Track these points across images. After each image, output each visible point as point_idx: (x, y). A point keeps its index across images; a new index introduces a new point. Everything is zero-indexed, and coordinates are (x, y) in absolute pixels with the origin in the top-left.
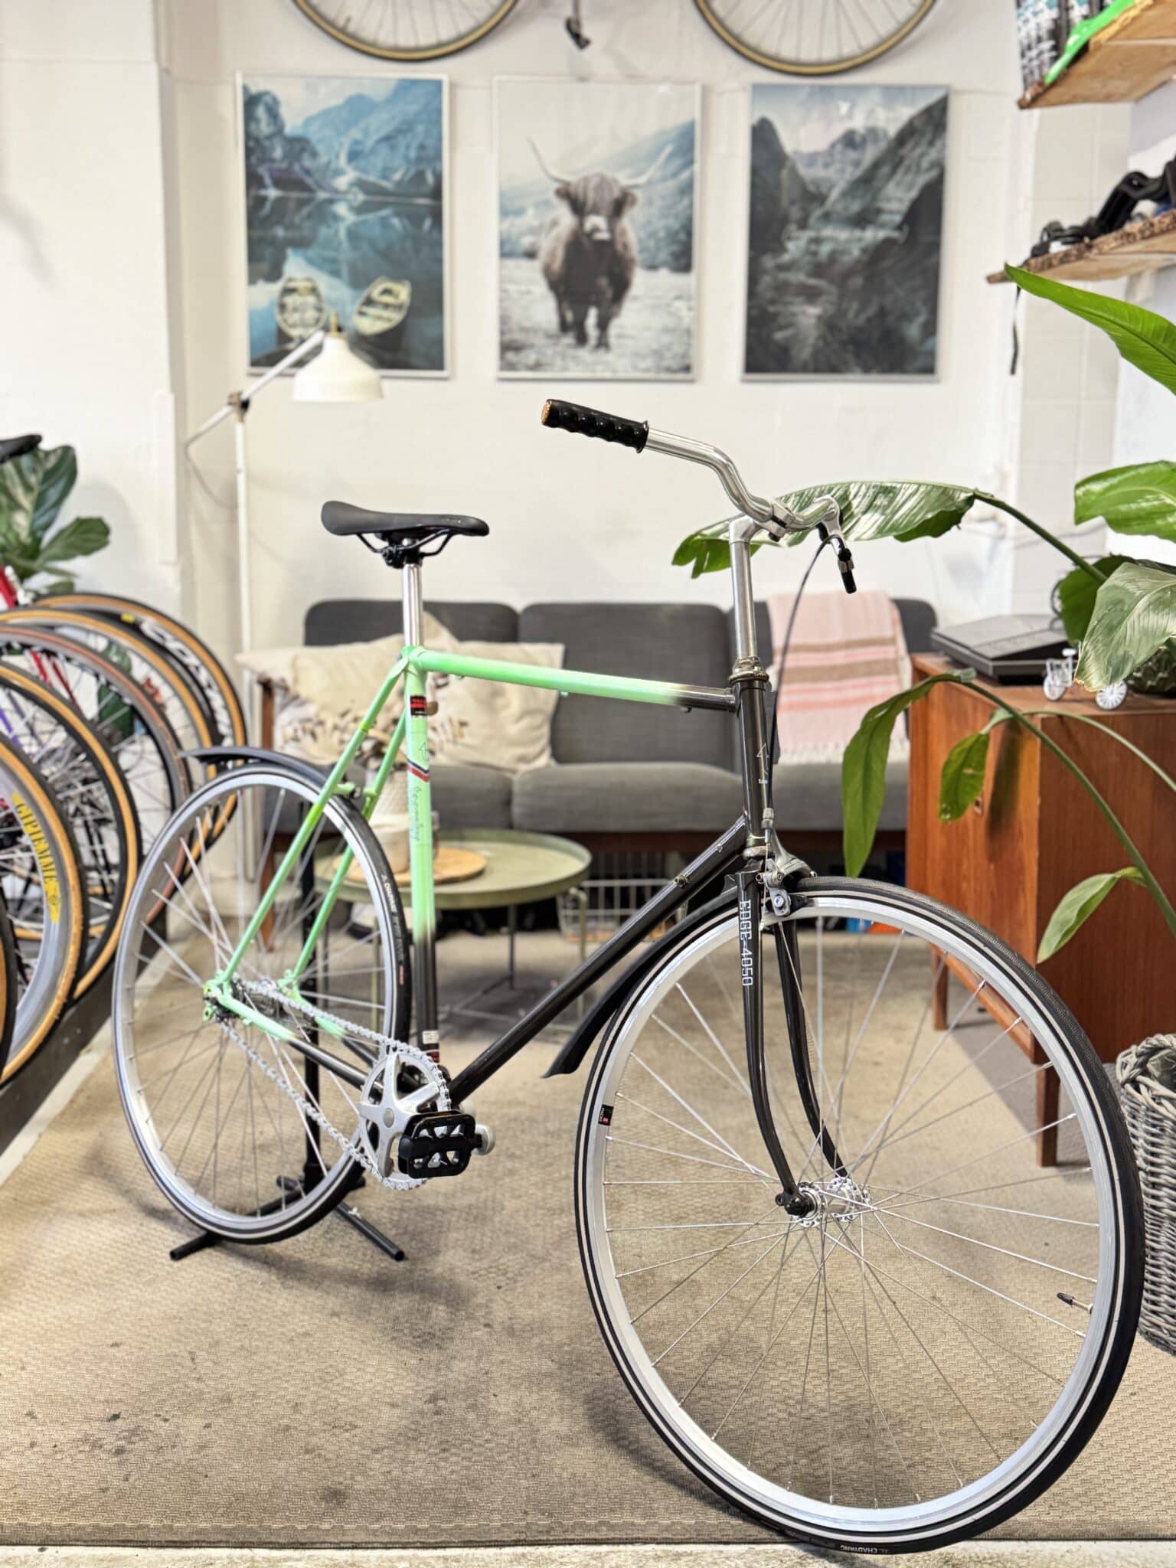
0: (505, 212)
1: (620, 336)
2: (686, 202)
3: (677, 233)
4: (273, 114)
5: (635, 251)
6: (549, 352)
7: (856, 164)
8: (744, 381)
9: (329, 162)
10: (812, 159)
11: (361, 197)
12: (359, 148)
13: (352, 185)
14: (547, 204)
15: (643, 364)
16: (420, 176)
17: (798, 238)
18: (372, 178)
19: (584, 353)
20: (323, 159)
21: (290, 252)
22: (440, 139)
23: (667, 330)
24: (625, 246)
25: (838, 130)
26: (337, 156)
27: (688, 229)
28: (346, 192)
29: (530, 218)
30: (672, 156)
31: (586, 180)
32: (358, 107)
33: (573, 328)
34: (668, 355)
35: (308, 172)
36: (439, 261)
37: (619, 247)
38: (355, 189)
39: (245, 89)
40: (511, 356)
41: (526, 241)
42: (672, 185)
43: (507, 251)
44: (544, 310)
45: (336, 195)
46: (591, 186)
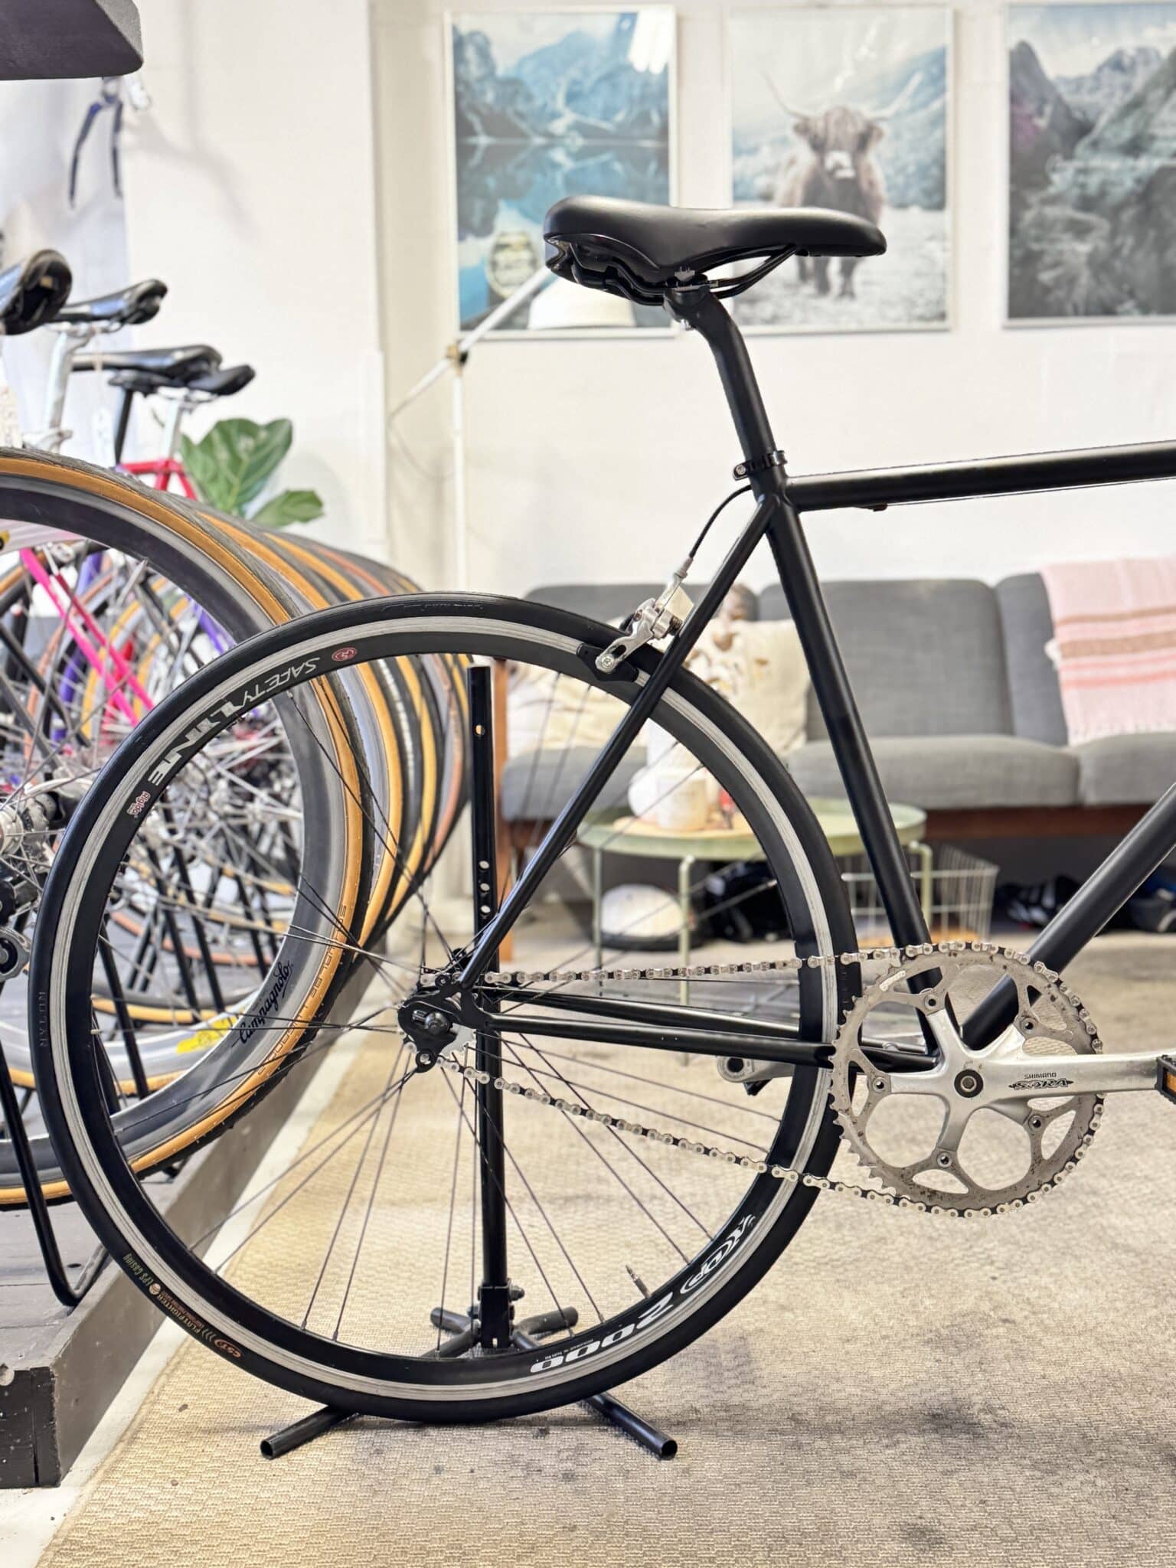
0: (737, 152)
1: (865, 283)
2: (938, 134)
3: (928, 167)
4: (484, 54)
5: (882, 190)
6: (787, 304)
7: (1127, 88)
8: (1006, 328)
9: (545, 105)
10: (1078, 83)
11: (580, 142)
12: (577, 88)
13: (570, 128)
14: (784, 141)
15: (893, 313)
16: (645, 118)
17: (1063, 170)
18: (592, 120)
19: (826, 303)
20: (538, 102)
21: (502, 205)
23: (918, 274)
24: (871, 184)
26: (554, 98)
27: (940, 162)
28: (562, 137)
29: (766, 156)
30: (922, 85)
31: (827, 115)
32: (575, 47)
33: (814, 275)
34: (921, 301)
35: (521, 116)
37: (864, 185)
38: (574, 134)
39: (455, 29)
41: (761, 183)
42: (922, 115)
43: (741, 193)
45: (553, 140)
46: (832, 121)
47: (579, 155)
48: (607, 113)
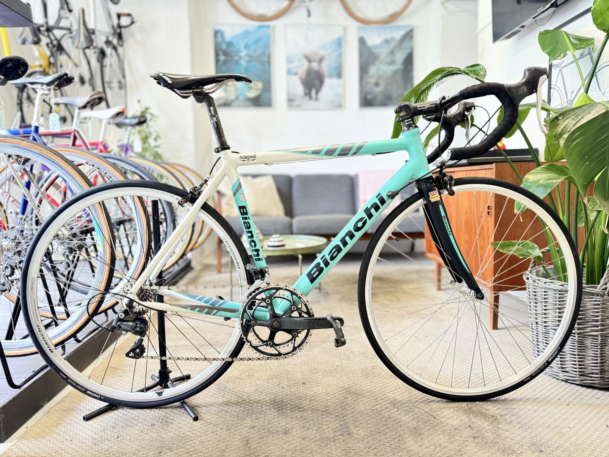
0: (288, 62)
1: (322, 97)
2: (340, 59)
3: (337, 68)
4: (222, 36)
5: (325, 73)
6: (301, 102)
7: (389, 48)
8: (359, 109)
9: (239, 49)
10: (376, 47)
12: (247, 45)
14: (300, 60)
16: (264, 53)
17: (373, 69)
18: (251, 53)
19: (312, 102)
20: (237, 48)
22: (270, 42)
23: (334, 95)
24: (323, 71)
25: (383, 38)
26: (241, 47)
27: (340, 67)
28: (243, 57)
29: (296, 64)
30: (336, 46)
31: (312, 53)
32: (247, 33)
33: (308, 94)
34: (335, 102)
35: (232, 52)
36: (269, 75)
37: (321, 72)
39: (214, 29)
40: (291, 103)
41: (294, 70)
42: (336, 54)
43: (289, 73)
44: (300, 89)
45: (240, 58)
46: (313, 55)
47: (248, 62)
48: (255, 51)
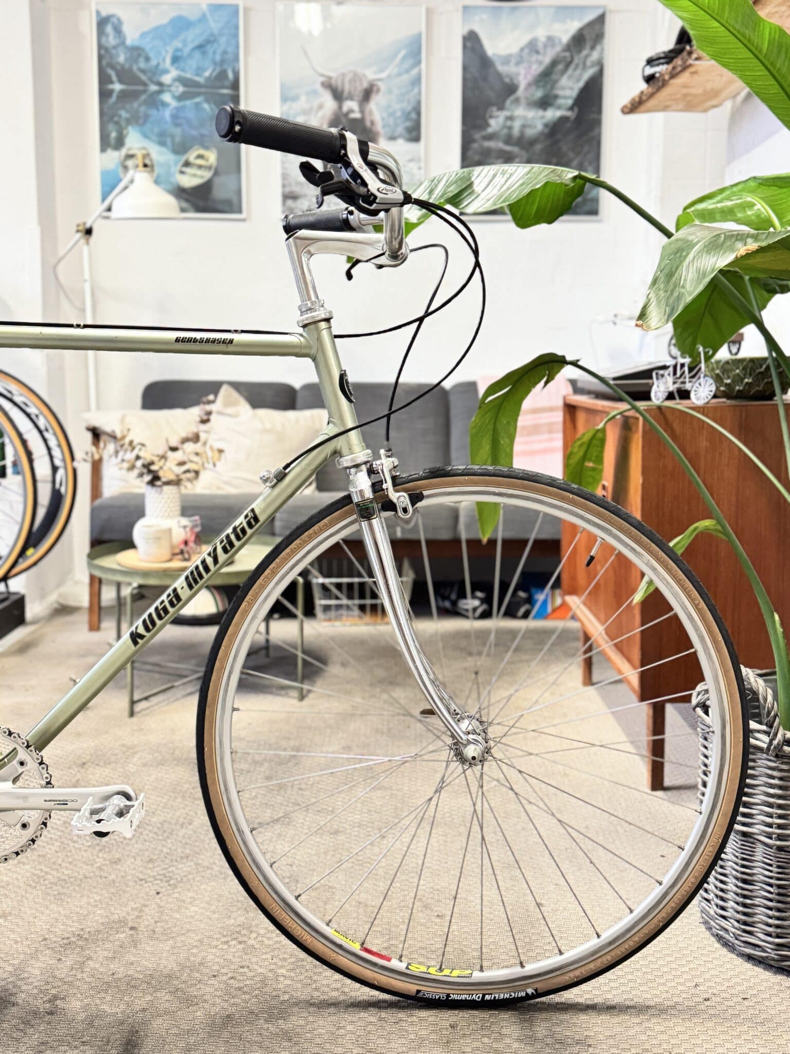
2: (416, 91)
3: (409, 113)
4: (118, 30)
5: (379, 127)
7: (539, 63)
9: (158, 64)
10: (507, 59)
11: (181, 89)
12: (179, 54)
13: (175, 80)
20: (154, 62)
21: (130, 129)
22: (237, 47)
24: (372, 123)
26: (164, 60)
27: (417, 110)
28: (169, 86)
29: (303, 103)
31: (343, 75)
32: (180, 24)
37: (368, 124)
38: (177, 84)
40: (290, 203)
45: (163, 87)
46: (347, 80)
47: (180, 98)
